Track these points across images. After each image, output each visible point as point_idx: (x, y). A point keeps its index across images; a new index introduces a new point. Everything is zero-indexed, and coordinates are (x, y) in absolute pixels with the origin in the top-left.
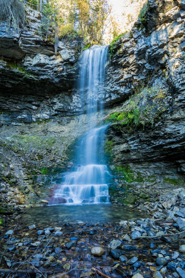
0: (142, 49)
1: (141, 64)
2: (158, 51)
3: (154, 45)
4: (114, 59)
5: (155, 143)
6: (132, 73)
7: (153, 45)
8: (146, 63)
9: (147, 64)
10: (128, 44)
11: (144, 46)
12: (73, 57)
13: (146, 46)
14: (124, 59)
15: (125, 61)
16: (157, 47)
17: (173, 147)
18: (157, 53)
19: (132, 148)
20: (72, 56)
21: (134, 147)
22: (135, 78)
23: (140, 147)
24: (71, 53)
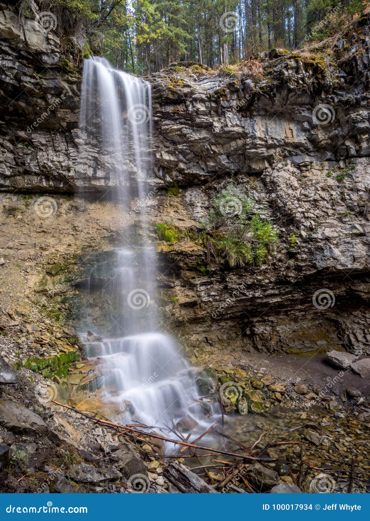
0: (234, 131)
1: (215, 152)
2: (261, 149)
3: (261, 139)
4: (158, 115)
5: (248, 294)
6: (181, 157)
7: (259, 138)
8: (222, 154)
9: (224, 157)
10: (201, 107)
11: (240, 130)
12: (56, 56)
13: (244, 132)
14: (180, 126)
15: (180, 130)
16: (263, 143)
17: (271, 302)
18: (259, 151)
19: (204, 300)
20: (53, 51)
21: (207, 298)
22: (182, 166)
23: (218, 298)
24: (52, 42)
